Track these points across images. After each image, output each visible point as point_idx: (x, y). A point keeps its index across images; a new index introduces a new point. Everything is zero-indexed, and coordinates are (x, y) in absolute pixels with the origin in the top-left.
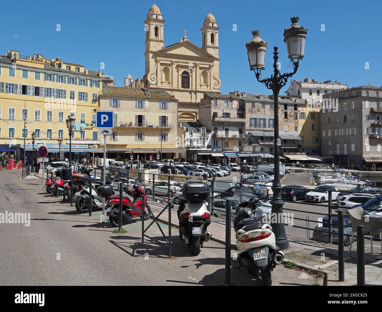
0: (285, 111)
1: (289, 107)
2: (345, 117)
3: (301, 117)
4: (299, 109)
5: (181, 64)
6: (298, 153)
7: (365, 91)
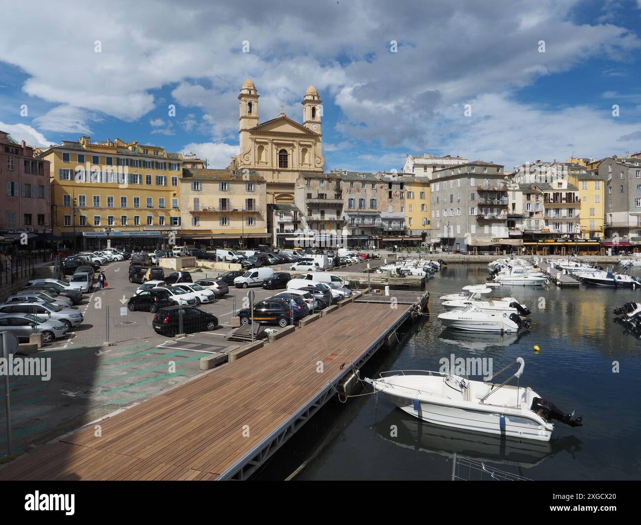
0: (390, 190)
1: (393, 186)
2: (452, 196)
3: (409, 197)
4: (406, 187)
5: (278, 142)
6: (400, 236)
7: (470, 167)
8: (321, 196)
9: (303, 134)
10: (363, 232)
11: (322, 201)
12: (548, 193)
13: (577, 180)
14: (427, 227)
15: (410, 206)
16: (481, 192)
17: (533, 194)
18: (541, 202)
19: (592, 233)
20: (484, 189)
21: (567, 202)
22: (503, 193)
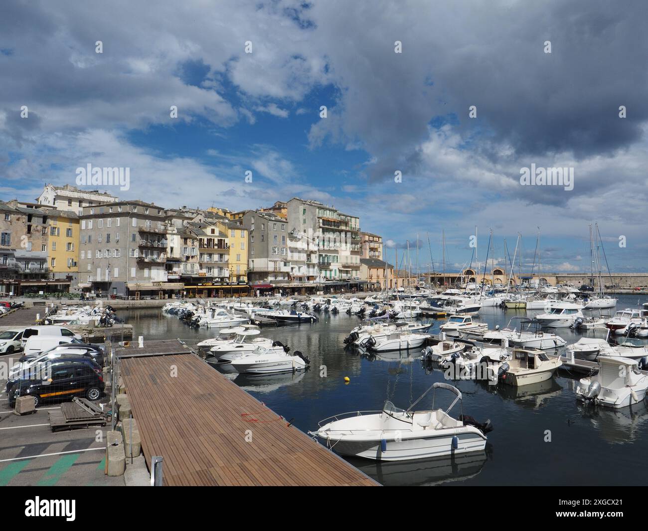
0: (29, 223)
1: (34, 219)
2: (109, 236)
3: (52, 233)
4: (50, 222)
6: (43, 280)
7: (132, 206)
12: (203, 238)
13: (227, 228)
14: (74, 269)
15: (54, 244)
16: (142, 233)
17: (190, 238)
18: (196, 247)
19: (238, 277)
20: (145, 230)
21: (218, 248)
22: (162, 236)
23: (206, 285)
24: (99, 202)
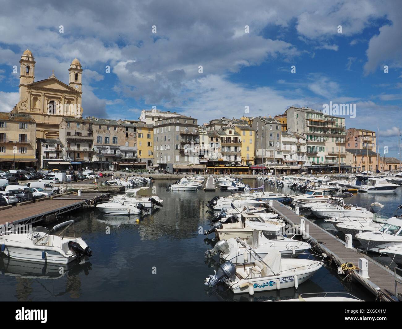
0: (126, 132)
1: (129, 129)
2: (165, 137)
3: (139, 137)
4: (138, 130)
5: (49, 95)
6: (131, 162)
7: (176, 119)
8: (78, 134)
9: (68, 91)
10: (107, 159)
11: (78, 137)
12: (224, 137)
13: (240, 130)
14: (152, 156)
15: (140, 143)
16: (183, 135)
17: (215, 137)
18: (219, 142)
19: (248, 162)
20: (185, 133)
21: (234, 143)
22: (197, 136)
23: (220, 167)
24: (164, 118)
